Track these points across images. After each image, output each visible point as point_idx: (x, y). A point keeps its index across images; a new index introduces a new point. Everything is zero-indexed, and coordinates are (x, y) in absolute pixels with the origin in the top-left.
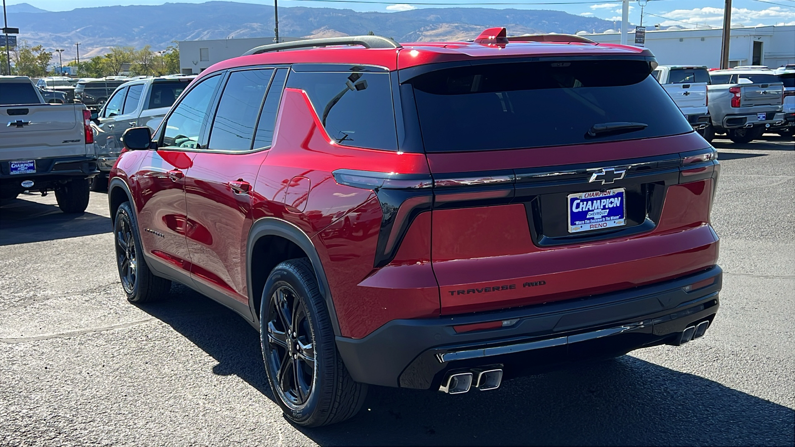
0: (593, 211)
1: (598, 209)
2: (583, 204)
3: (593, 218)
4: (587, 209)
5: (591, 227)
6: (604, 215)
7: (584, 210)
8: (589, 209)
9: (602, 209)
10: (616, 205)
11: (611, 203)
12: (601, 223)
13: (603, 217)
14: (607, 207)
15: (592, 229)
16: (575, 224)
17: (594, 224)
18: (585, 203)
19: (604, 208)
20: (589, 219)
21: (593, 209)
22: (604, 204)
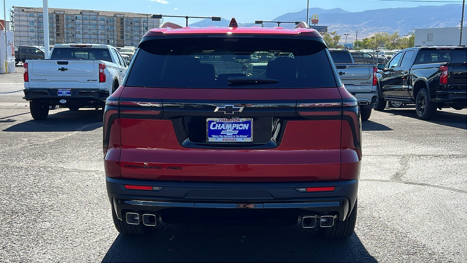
0: (226, 130)
1: (229, 129)
2: (218, 125)
3: (226, 135)
4: (221, 129)
5: (223, 140)
6: (234, 133)
7: (219, 129)
8: (222, 129)
9: (233, 130)
10: (245, 128)
11: (241, 127)
12: (231, 138)
13: (233, 135)
14: (237, 129)
15: (224, 141)
16: (212, 137)
17: (226, 138)
18: (220, 125)
19: (235, 129)
20: (223, 135)
21: (226, 129)
22: (235, 127)
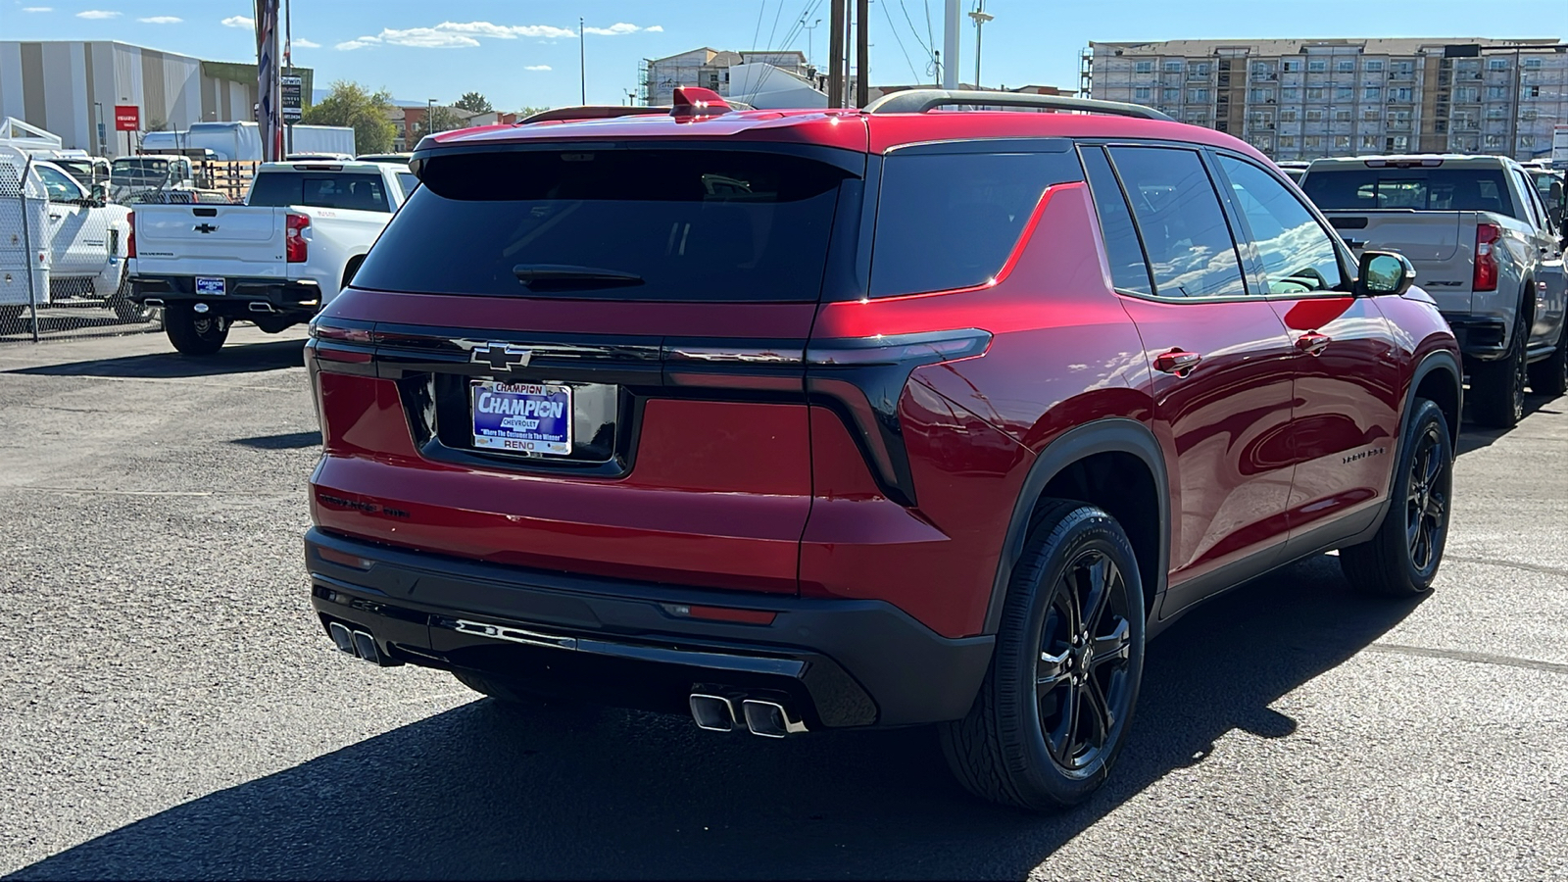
0: (511, 416)
1: (519, 414)
2: (496, 402)
3: (511, 430)
4: (501, 412)
5: (506, 445)
6: (530, 428)
7: (496, 412)
8: (504, 411)
9: (527, 418)
10: (554, 415)
11: (545, 409)
12: (523, 441)
13: (528, 431)
14: (536, 414)
15: (508, 448)
16: (482, 433)
17: (511, 440)
18: (499, 400)
19: (531, 416)
20: (505, 429)
21: (512, 413)
22: (532, 409)
